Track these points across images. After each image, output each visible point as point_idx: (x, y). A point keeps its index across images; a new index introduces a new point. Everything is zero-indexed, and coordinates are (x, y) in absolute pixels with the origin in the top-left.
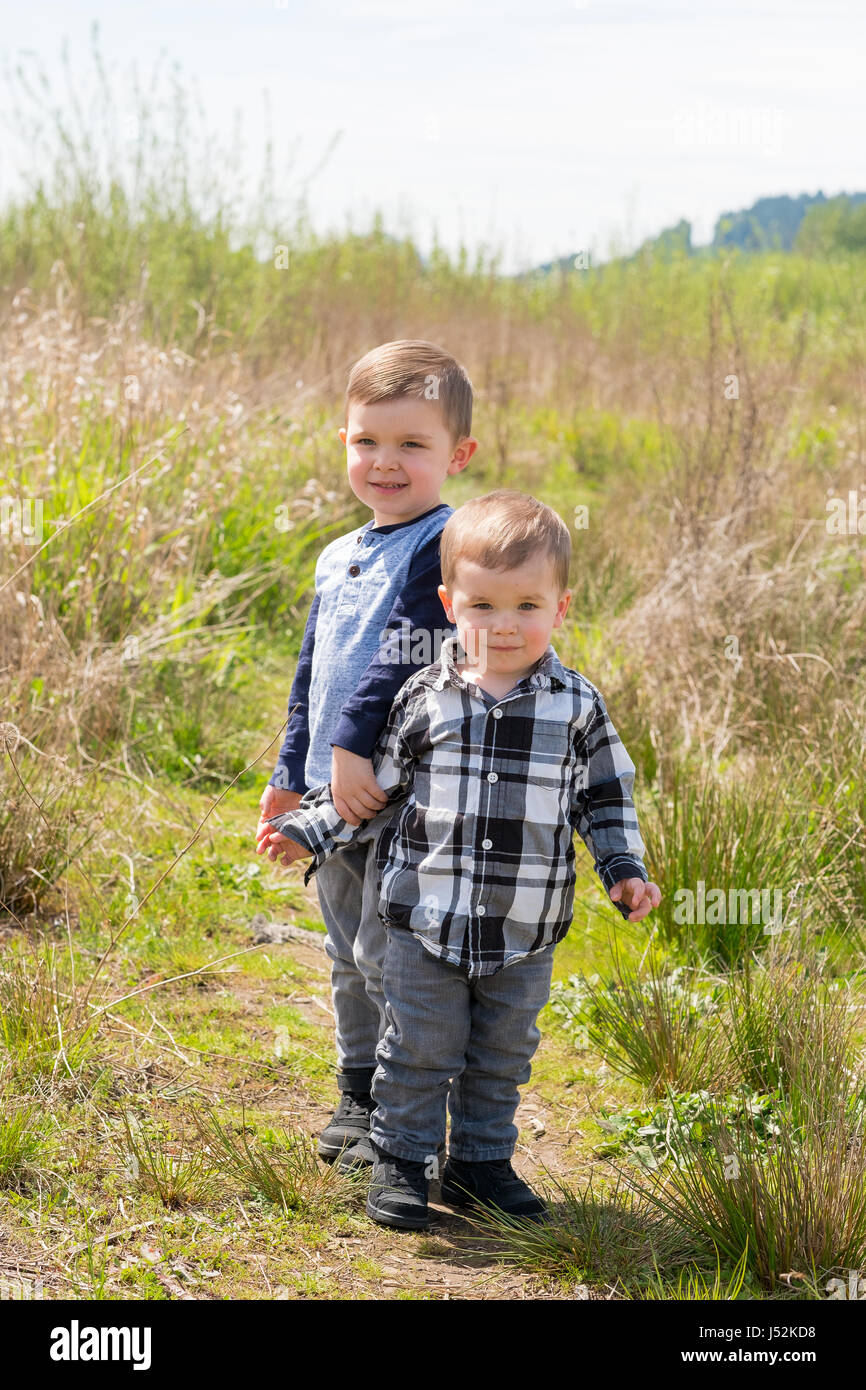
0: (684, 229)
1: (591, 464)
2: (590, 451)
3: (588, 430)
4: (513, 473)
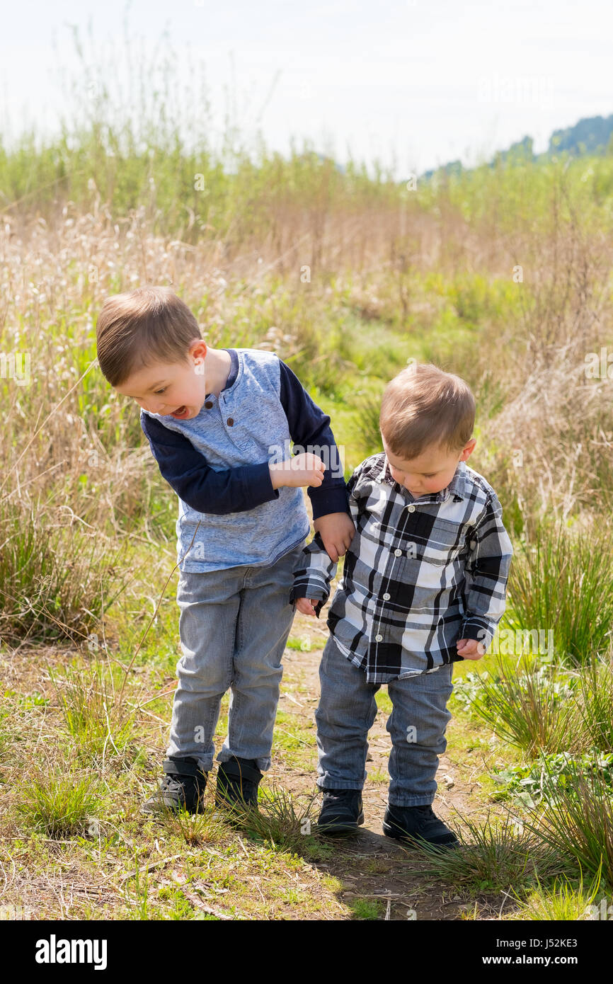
0: (527, 142)
1: (468, 311)
2: (466, 302)
3: (465, 287)
4: (413, 320)
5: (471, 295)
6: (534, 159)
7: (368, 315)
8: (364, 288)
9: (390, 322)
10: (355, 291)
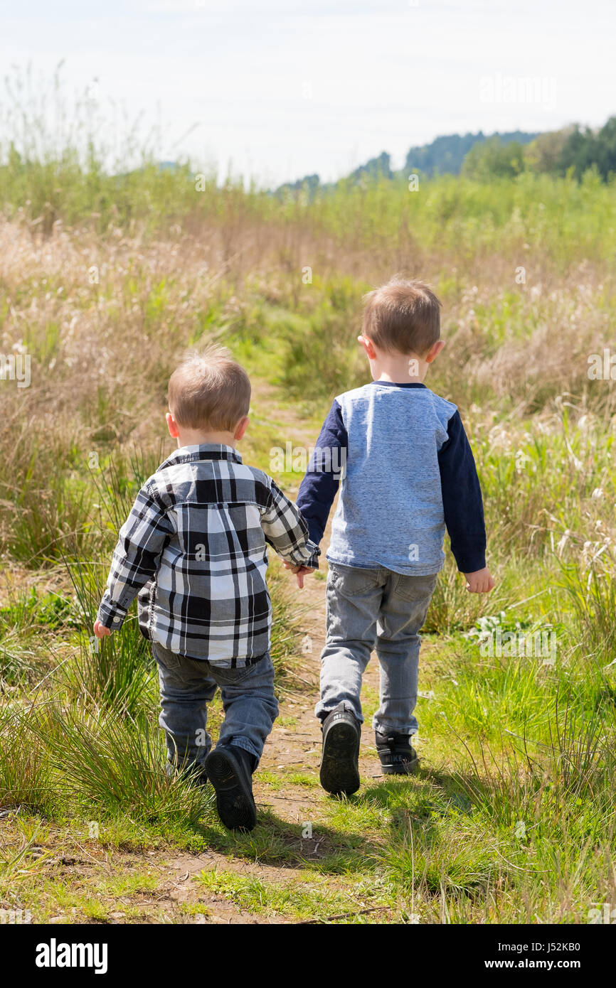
0: (385, 157)
1: (339, 303)
2: (338, 296)
3: (336, 286)
4: (302, 306)
5: (341, 292)
6: (391, 175)
7: (272, 301)
8: (268, 282)
9: (287, 307)
10: (262, 284)
